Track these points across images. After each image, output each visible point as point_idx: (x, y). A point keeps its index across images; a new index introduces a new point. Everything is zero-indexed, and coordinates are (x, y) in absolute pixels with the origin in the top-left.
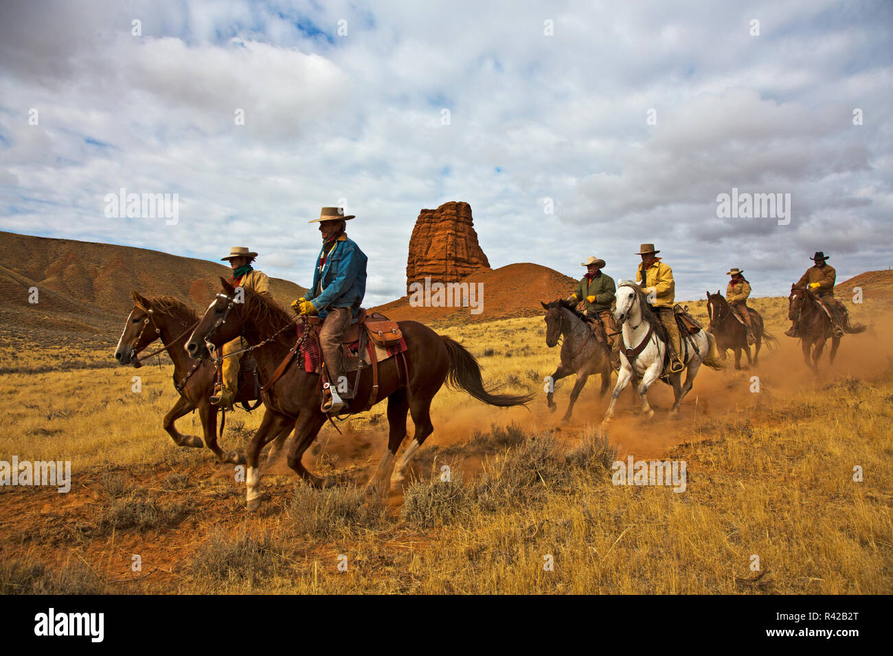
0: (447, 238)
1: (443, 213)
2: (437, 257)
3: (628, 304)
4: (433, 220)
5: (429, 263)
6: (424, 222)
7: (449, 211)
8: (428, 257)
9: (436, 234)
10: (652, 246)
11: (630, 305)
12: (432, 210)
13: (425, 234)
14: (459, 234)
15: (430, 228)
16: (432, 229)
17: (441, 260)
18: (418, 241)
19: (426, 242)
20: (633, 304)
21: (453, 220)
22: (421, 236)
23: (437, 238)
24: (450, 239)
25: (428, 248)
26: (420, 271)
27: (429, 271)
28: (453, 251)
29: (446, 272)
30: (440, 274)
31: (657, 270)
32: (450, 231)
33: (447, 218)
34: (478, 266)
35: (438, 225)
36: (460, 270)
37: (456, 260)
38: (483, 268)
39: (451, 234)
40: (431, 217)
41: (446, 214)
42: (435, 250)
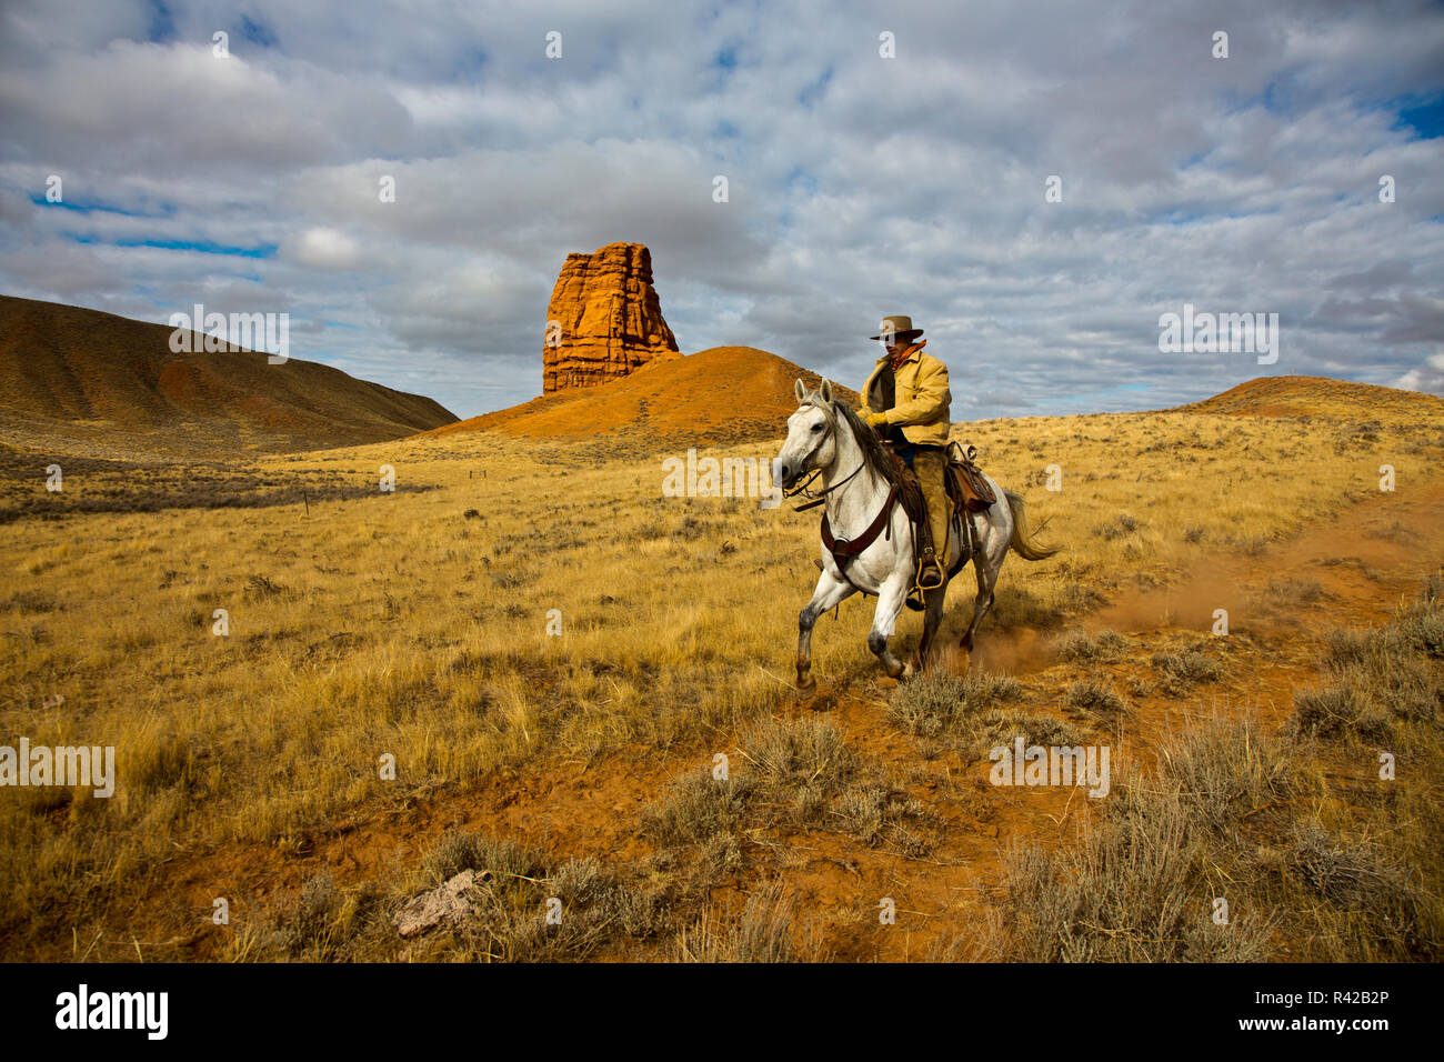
0: (611, 302)
1: (605, 261)
2: (594, 333)
3: (806, 445)
4: (588, 272)
5: (582, 341)
6: (572, 274)
7: (614, 258)
8: (579, 332)
9: (593, 295)
10: (908, 320)
11: (812, 448)
12: (585, 256)
13: (575, 295)
14: (630, 296)
15: (582, 284)
16: (585, 287)
17: (600, 337)
18: (562, 306)
19: (577, 308)
20: (820, 445)
21: (622, 272)
22: (568, 299)
23: (594, 303)
24: (616, 305)
25: (580, 318)
26: (566, 355)
27: (580, 355)
28: (620, 323)
29: (609, 357)
30: (598, 361)
31: (916, 366)
32: (617, 291)
33: (612, 268)
34: (659, 349)
35: (596, 280)
36: (631, 355)
37: (625, 337)
38: (669, 354)
39: (618, 296)
40: (584, 267)
41: (610, 263)
42: (591, 321)
